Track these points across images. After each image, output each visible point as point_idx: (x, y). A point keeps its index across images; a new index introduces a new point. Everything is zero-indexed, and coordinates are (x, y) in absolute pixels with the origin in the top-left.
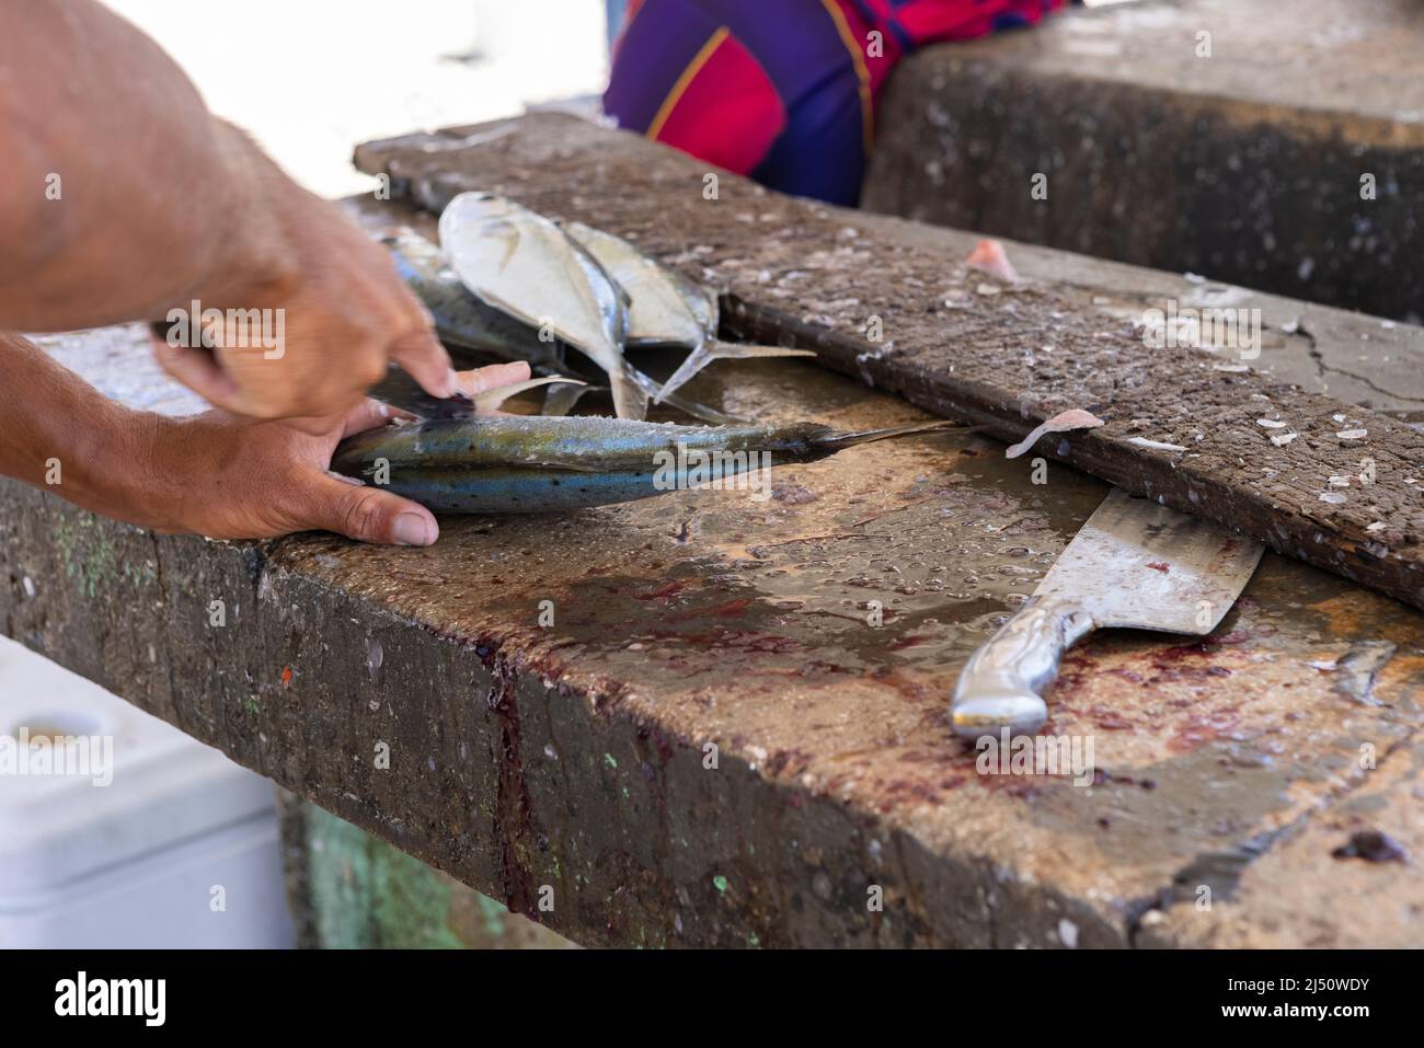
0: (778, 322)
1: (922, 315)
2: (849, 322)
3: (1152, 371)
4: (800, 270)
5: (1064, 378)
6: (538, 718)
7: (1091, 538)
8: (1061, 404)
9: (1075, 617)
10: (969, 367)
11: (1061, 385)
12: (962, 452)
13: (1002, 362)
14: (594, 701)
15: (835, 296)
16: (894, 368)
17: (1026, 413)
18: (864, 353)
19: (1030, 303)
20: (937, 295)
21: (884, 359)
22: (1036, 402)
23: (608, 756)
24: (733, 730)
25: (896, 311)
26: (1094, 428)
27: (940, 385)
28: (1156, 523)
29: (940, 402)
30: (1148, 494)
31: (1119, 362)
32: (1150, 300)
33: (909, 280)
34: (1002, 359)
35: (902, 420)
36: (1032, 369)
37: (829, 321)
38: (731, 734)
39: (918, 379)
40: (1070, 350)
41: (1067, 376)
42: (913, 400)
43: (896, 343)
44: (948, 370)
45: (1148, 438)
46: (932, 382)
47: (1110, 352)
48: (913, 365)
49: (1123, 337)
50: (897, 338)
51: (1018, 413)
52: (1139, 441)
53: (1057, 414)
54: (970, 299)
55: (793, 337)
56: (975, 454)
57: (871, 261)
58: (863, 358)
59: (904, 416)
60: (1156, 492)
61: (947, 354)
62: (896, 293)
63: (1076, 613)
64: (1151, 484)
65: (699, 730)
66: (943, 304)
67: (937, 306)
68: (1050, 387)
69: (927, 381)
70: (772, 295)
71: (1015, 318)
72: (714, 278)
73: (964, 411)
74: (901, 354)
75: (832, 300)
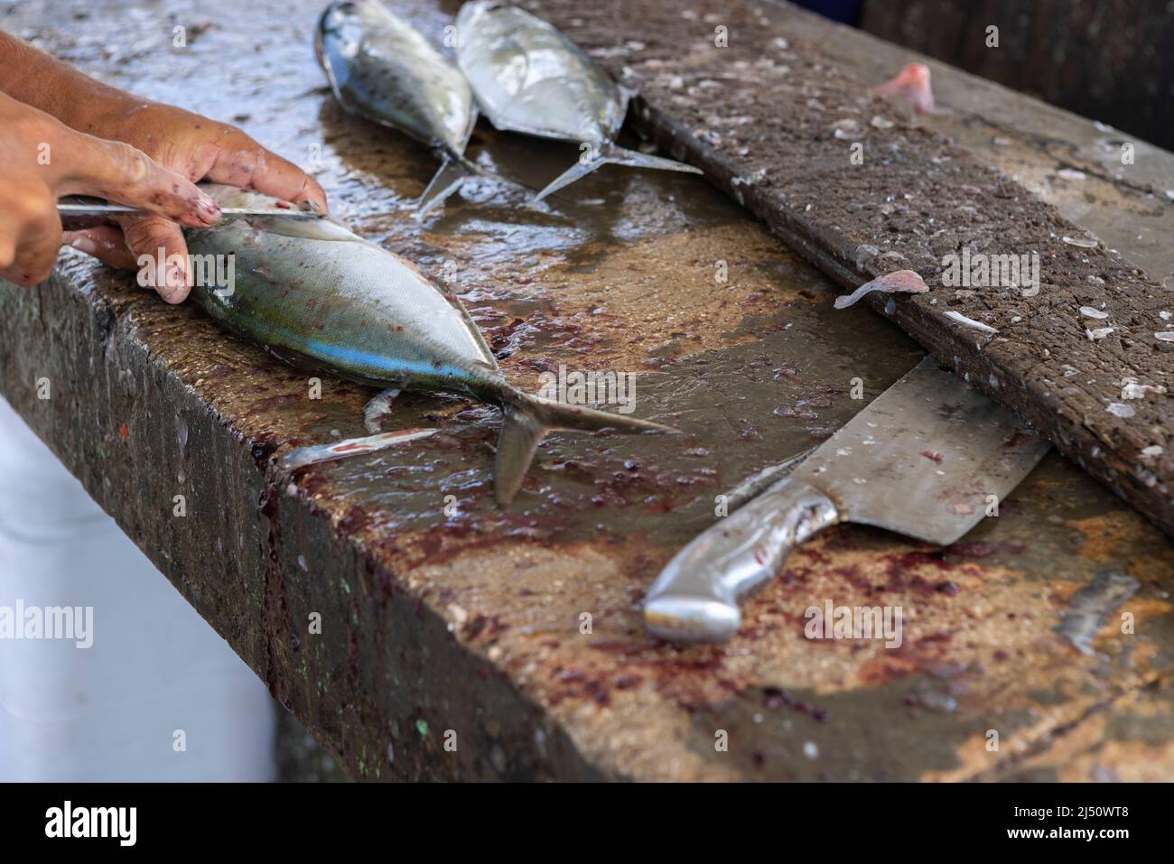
0: (674, 132)
1: (807, 143)
2: (735, 142)
3: (1002, 235)
4: (714, 79)
5: (912, 232)
6: (294, 529)
7: (880, 413)
8: (897, 262)
9: (818, 510)
10: (825, 207)
11: (906, 241)
12: (800, 294)
13: (861, 206)
14: (336, 525)
15: (734, 112)
16: (760, 197)
17: (862, 266)
18: (737, 176)
19: (917, 143)
20: (831, 122)
21: (753, 186)
22: (873, 256)
23: (343, 581)
24: (445, 585)
25: (784, 135)
26: (918, 293)
27: (795, 222)
28: (952, 403)
29: (795, 237)
30: (957, 369)
31: (974, 220)
32: (1050, 147)
33: (811, 103)
34: (861, 203)
35: (758, 250)
36: (886, 218)
37: (716, 139)
38: (442, 588)
39: (778, 212)
40: (932, 201)
41: (915, 231)
42: (773, 230)
43: (770, 172)
44: (805, 208)
45: (964, 314)
46: (788, 217)
47: (969, 208)
48: (775, 197)
49: (989, 192)
50: (771, 166)
51: (854, 264)
52: (955, 315)
53: (890, 272)
54: (861, 130)
55: (683, 149)
56: (813, 297)
57: (787, 76)
58: (736, 181)
59: (762, 246)
60: (963, 369)
61: (811, 191)
62: (794, 117)
63: (819, 505)
64: (960, 359)
65: (415, 578)
66: (832, 134)
67: (826, 135)
68: (894, 240)
69: (785, 215)
70: (675, 103)
71: (894, 157)
72: (631, 77)
73: (813, 251)
74: (769, 184)
75: (729, 116)
